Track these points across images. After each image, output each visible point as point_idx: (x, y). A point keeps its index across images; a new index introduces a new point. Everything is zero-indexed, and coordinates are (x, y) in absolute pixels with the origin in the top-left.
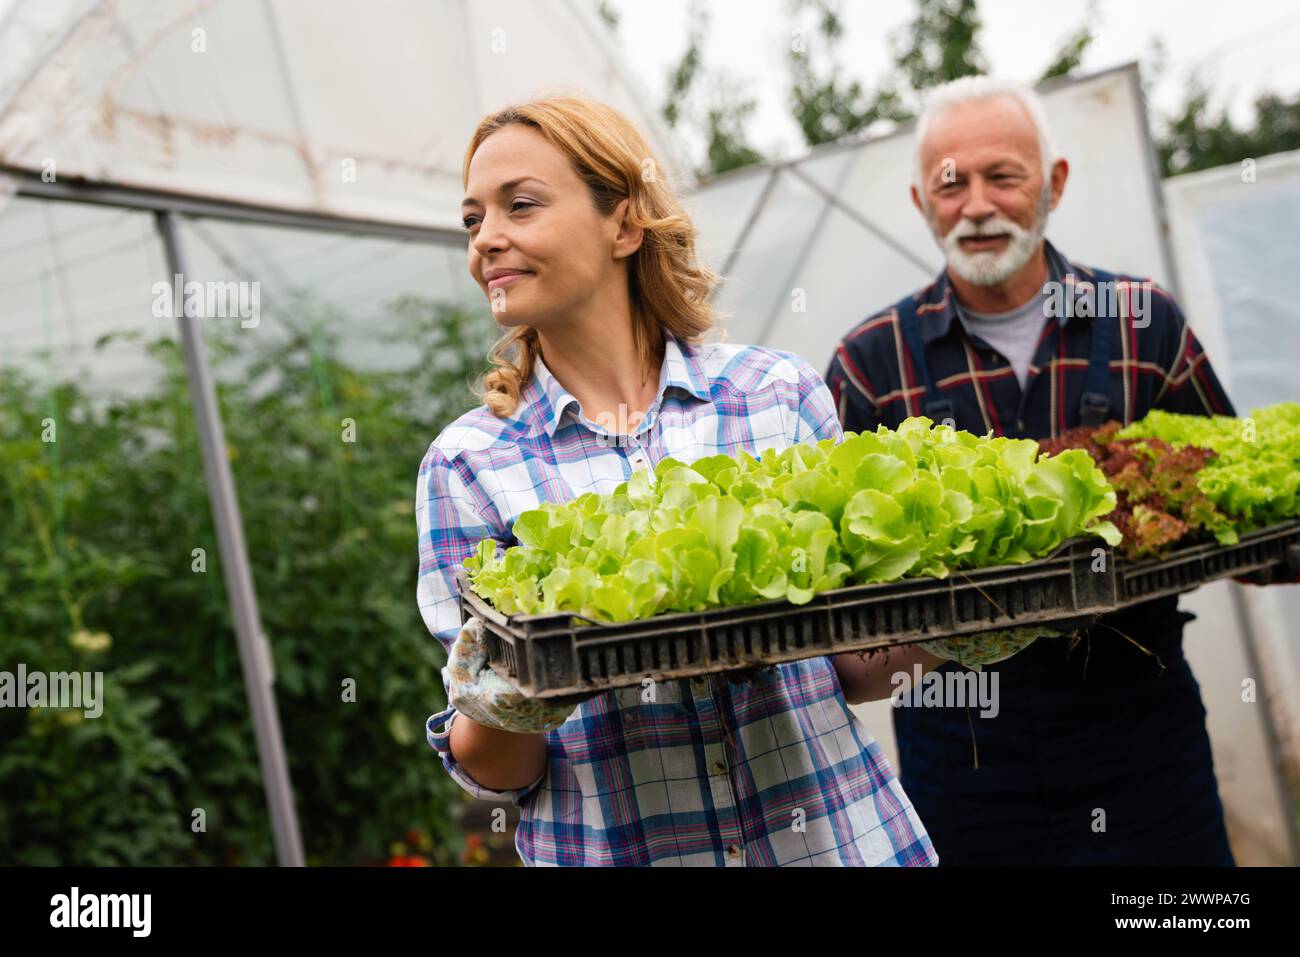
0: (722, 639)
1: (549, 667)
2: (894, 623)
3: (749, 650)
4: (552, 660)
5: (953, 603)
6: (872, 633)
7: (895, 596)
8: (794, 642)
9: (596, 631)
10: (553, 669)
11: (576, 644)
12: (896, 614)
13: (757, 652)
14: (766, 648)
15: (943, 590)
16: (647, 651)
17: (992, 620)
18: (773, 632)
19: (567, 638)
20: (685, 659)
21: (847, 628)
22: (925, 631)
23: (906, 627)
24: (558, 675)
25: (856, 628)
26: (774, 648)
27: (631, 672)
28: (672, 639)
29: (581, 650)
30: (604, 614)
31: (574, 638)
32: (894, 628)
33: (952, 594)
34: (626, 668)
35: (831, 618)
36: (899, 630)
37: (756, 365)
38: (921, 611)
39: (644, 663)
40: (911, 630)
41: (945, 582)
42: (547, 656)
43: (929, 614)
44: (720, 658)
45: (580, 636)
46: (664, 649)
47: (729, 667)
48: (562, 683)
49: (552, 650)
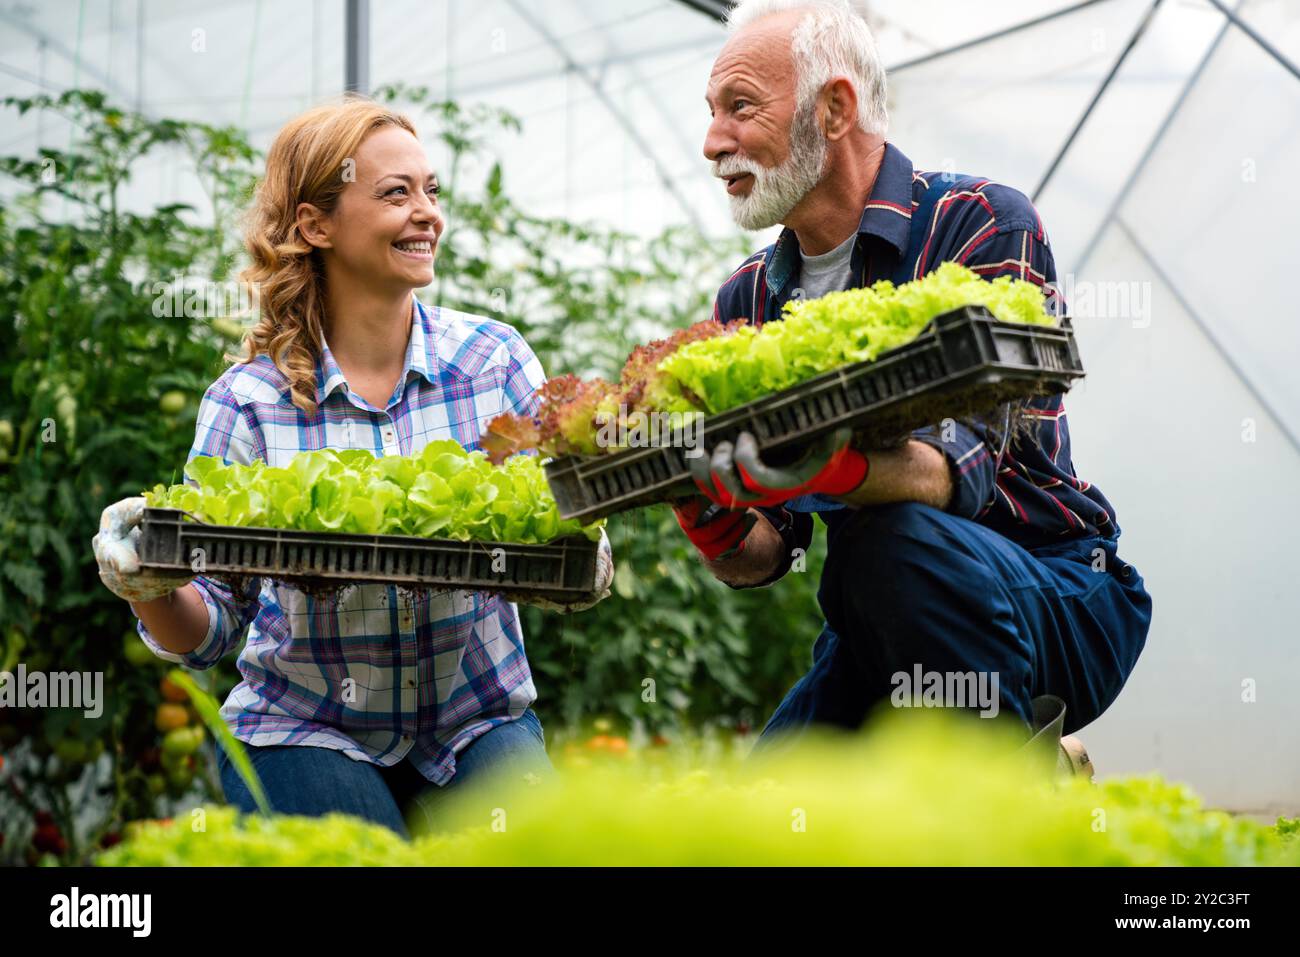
0: (293, 553)
1: (159, 546)
2: (425, 569)
3: (312, 565)
4: (162, 542)
5: (470, 561)
6: (408, 572)
7: (428, 548)
8: (348, 567)
9: (198, 527)
10: (162, 548)
11: (181, 533)
12: (428, 562)
13: (318, 568)
14: (325, 566)
15: (465, 550)
16: (235, 550)
17: (500, 582)
18: (333, 557)
19: (175, 528)
20: (263, 562)
21: (389, 565)
22: (448, 578)
23: (434, 573)
24: (164, 553)
25: (396, 566)
26: (332, 567)
27: (220, 563)
28: (256, 545)
29: (183, 537)
30: (210, 517)
31: (180, 529)
32: (425, 571)
33: (470, 555)
34: (217, 559)
35: (375, 553)
36: (428, 574)
37: (481, 350)
38: (448, 564)
39: (231, 559)
40: (438, 576)
41: (466, 545)
42: (159, 539)
43: (453, 567)
44: (290, 567)
45: (186, 528)
46: (248, 551)
47: (292, 573)
48: (166, 560)
49: (164, 535)
